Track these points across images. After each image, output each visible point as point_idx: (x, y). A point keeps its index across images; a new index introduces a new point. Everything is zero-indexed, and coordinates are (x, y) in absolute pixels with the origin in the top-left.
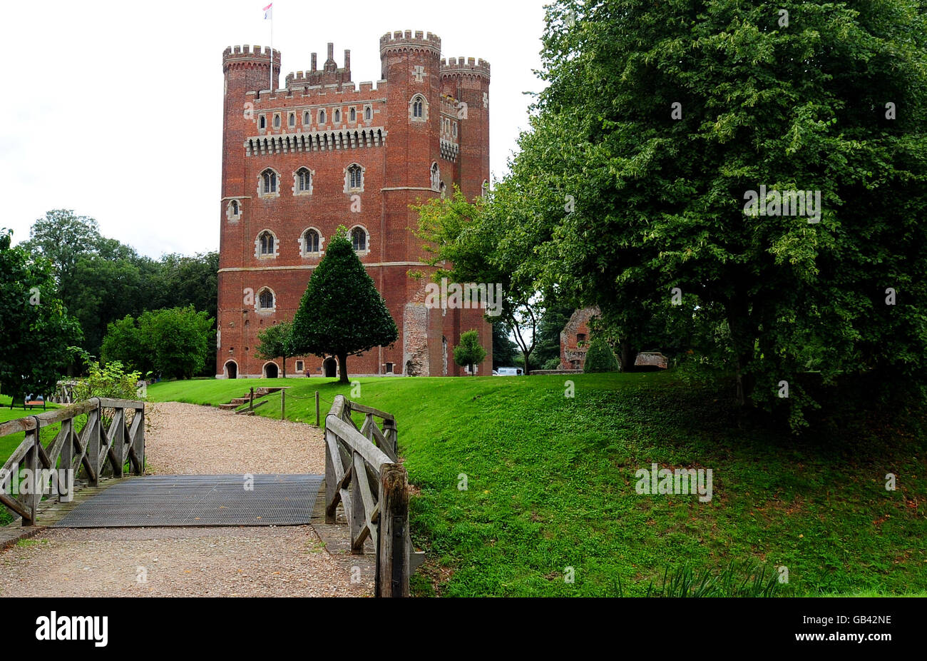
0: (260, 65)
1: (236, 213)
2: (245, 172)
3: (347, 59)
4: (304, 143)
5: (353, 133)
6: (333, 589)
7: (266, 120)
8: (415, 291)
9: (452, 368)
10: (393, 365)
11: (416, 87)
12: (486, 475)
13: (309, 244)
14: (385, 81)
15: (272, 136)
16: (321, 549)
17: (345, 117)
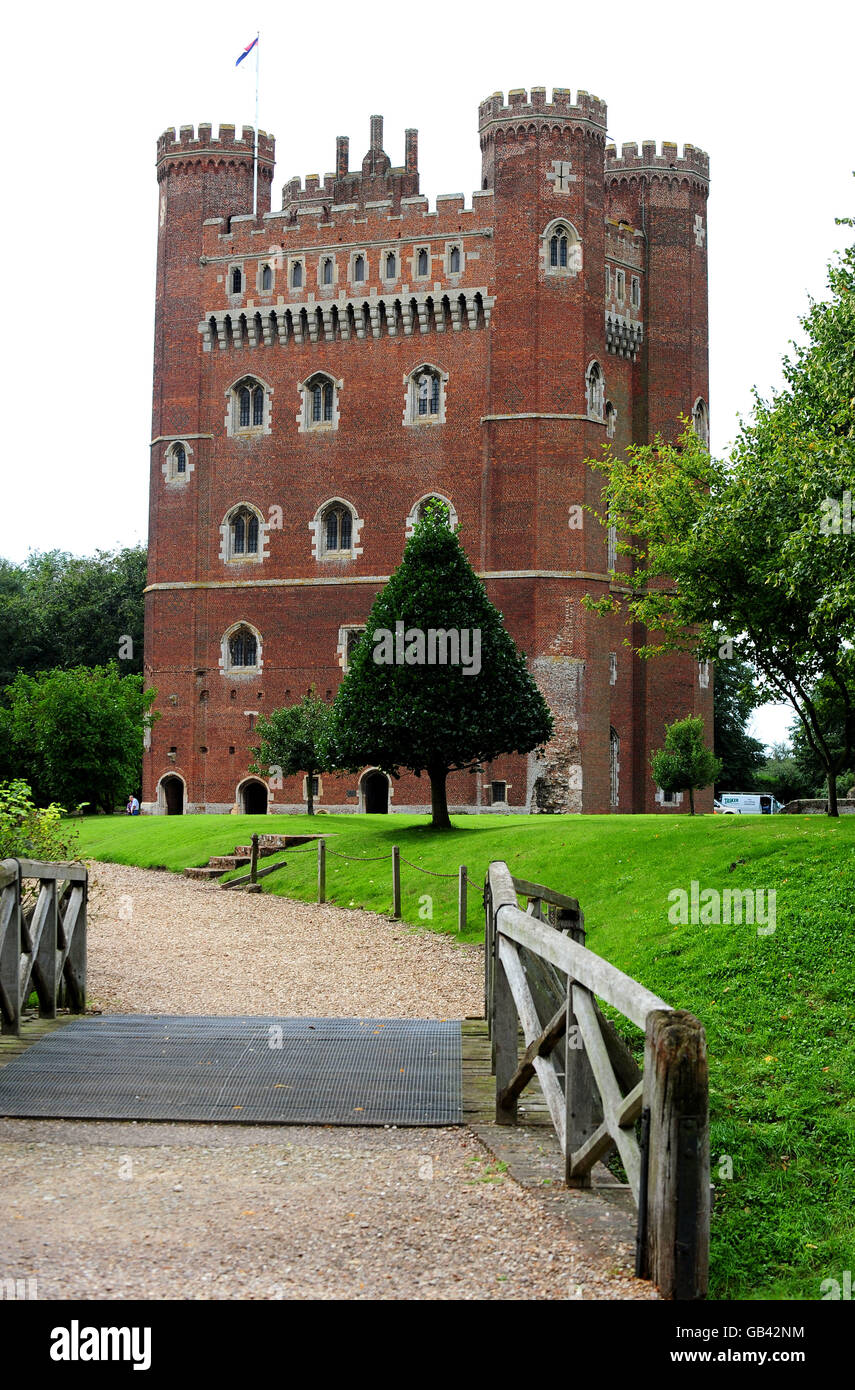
0: (232, 163)
1: (181, 468)
2: (201, 385)
3: (412, 148)
4: (321, 322)
5: (424, 301)
6: (546, 1256)
7: (244, 276)
8: (552, 633)
9: (629, 794)
10: (508, 787)
11: (557, 204)
12: (767, 1025)
13: (331, 532)
14: (490, 192)
15: (257, 309)
16: (501, 1176)
17: (406, 267)
